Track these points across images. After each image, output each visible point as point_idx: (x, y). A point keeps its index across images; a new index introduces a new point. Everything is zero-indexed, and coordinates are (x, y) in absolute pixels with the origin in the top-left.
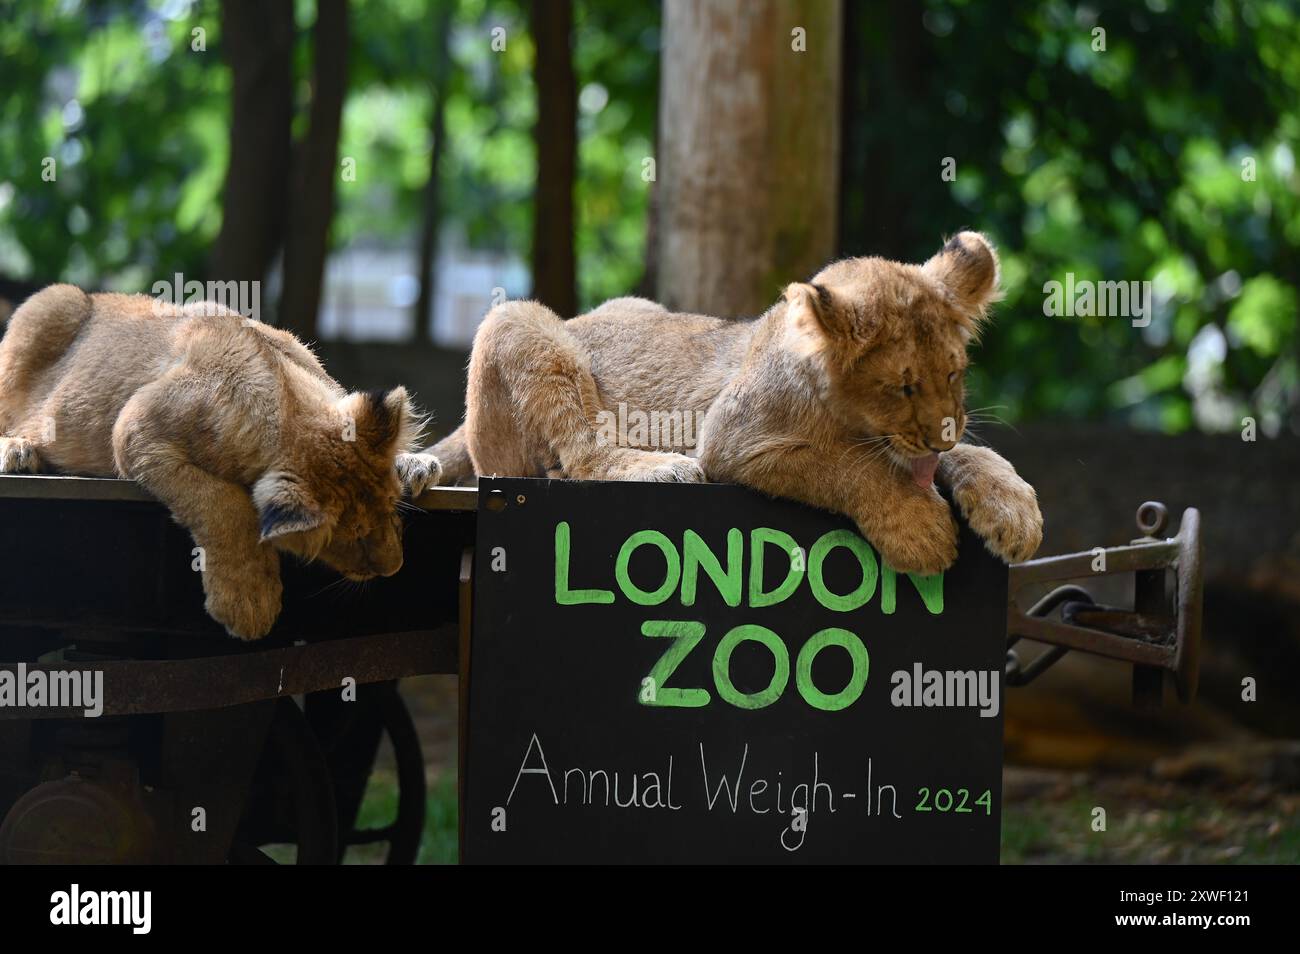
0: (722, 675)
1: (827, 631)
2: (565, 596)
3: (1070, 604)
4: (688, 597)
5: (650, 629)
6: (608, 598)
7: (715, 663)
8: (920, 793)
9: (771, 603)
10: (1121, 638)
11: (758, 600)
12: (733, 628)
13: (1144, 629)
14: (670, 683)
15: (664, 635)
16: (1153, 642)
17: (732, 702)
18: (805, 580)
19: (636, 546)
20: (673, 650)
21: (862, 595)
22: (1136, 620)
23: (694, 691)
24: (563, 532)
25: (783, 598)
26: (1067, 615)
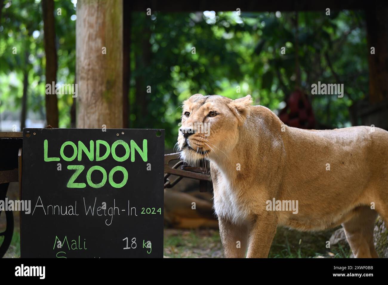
0: (89, 179)
1: (116, 167)
2: (47, 159)
3: (183, 166)
4: (80, 159)
5: (70, 167)
6: (58, 159)
7: (87, 176)
8: (142, 209)
9: (102, 160)
10: (196, 173)
11: (98, 159)
12: (92, 166)
13: (202, 171)
14: (75, 182)
15: (73, 169)
16: (204, 174)
17: (92, 186)
18: (111, 154)
19: (66, 145)
20: (76, 173)
21: (126, 157)
22: (200, 168)
23: (82, 184)
24: (46, 142)
25: (105, 158)
26: (182, 168)
